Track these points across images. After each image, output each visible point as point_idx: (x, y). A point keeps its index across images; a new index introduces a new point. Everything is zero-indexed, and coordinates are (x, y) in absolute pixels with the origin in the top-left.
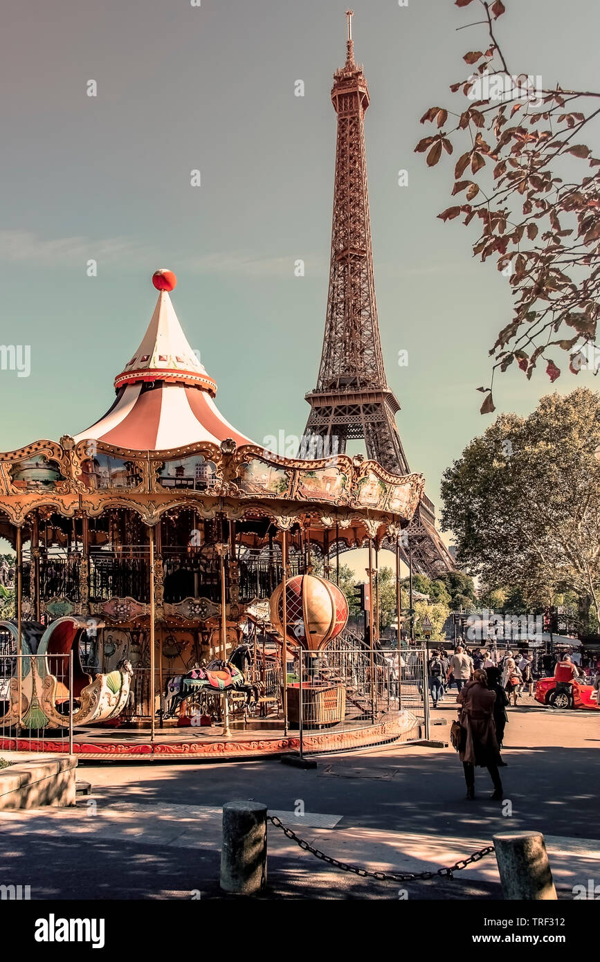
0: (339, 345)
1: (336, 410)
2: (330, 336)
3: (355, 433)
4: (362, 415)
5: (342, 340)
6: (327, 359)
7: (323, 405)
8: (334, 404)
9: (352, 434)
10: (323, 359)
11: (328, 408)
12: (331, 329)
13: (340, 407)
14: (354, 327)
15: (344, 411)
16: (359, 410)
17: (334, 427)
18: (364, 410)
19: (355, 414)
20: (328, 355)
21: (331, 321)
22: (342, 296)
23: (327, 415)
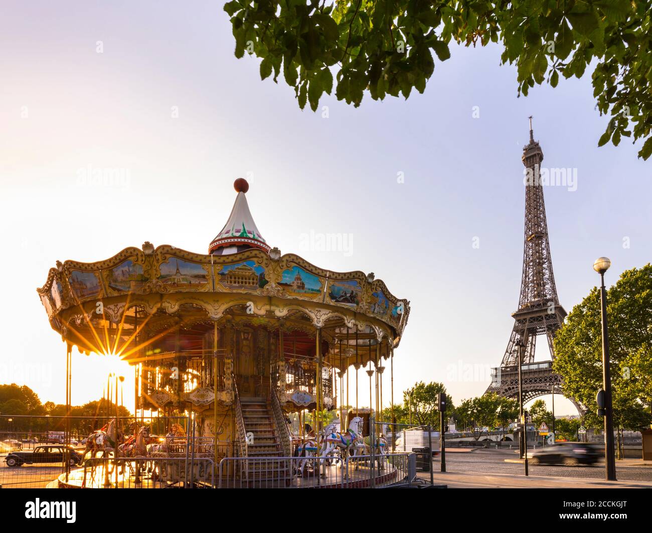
0: (531, 285)
1: (529, 320)
2: (525, 282)
3: (541, 332)
4: (544, 321)
5: (532, 282)
6: (524, 293)
7: (522, 318)
8: (528, 317)
9: (539, 332)
10: (521, 294)
11: (524, 319)
12: (526, 277)
13: (531, 318)
14: (539, 274)
15: (534, 320)
16: (542, 318)
17: (528, 329)
18: (545, 318)
19: (540, 321)
20: (525, 291)
21: (525, 272)
22: (531, 259)
23: (524, 323)
